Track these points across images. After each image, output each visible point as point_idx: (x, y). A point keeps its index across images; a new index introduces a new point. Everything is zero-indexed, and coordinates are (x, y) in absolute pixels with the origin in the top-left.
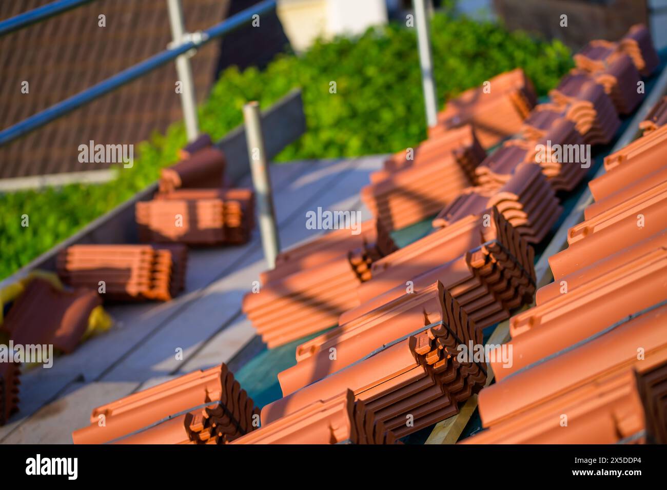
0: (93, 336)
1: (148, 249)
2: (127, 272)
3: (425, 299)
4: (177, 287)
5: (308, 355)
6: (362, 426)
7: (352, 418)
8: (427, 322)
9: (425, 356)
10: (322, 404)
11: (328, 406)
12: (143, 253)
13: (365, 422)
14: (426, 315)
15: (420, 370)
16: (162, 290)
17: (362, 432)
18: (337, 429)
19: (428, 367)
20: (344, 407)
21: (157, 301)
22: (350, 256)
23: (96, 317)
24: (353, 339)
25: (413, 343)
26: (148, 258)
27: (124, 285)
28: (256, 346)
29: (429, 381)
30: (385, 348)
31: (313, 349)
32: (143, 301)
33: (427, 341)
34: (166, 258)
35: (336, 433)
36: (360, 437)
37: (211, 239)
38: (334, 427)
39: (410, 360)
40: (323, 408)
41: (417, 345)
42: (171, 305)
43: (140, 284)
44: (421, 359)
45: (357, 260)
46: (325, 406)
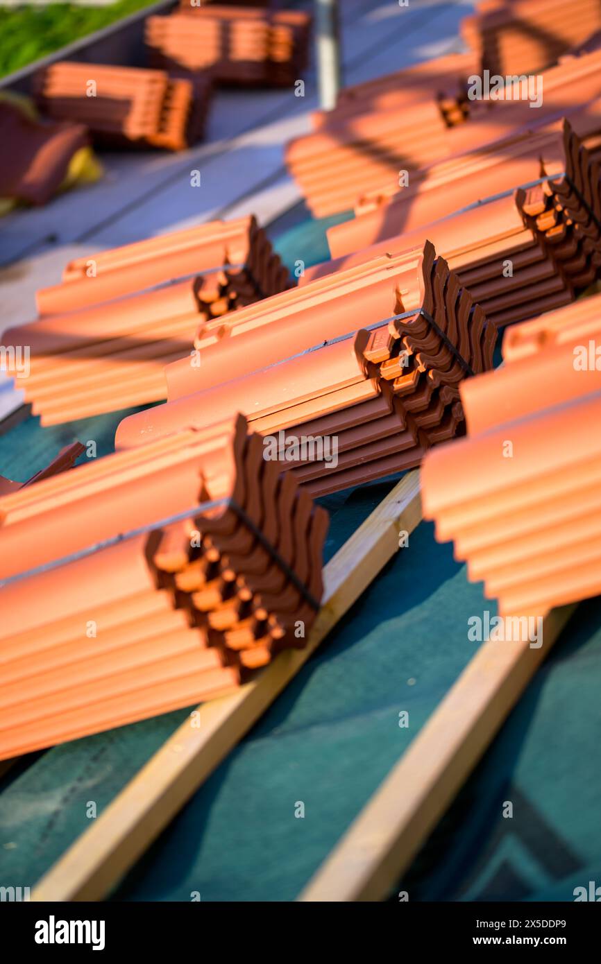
0: (75, 187)
1: (159, 76)
2: (125, 105)
3: (543, 143)
4: (195, 134)
5: (371, 207)
6: (441, 294)
7: (429, 282)
8: (543, 174)
9: (536, 217)
10: (388, 259)
11: (397, 262)
12: (153, 82)
13: (446, 289)
14: (542, 163)
15: (528, 237)
16: (173, 135)
17: (440, 301)
18: (404, 295)
19: (540, 234)
20: (418, 265)
21: (163, 150)
22: (440, 97)
23: (81, 162)
24: (437, 189)
25: (521, 197)
26: (159, 87)
27: (120, 124)
28: (298, 214)
29: (538, 253)
30: (481, 203)
31: (380, 200)
32: (145, 148)
33: (541, 197)
34: (183, 92)
35: (404, 300)
36: (437, 307)
37: (246, 75)
38: (402, 292)
39: (516, 221)
40: (389, 265)
41: (527, 201)
42: (184, 157)
43: (144, 124)
44: (530, 221)
45: (449, 104)
46: (393, 261)
